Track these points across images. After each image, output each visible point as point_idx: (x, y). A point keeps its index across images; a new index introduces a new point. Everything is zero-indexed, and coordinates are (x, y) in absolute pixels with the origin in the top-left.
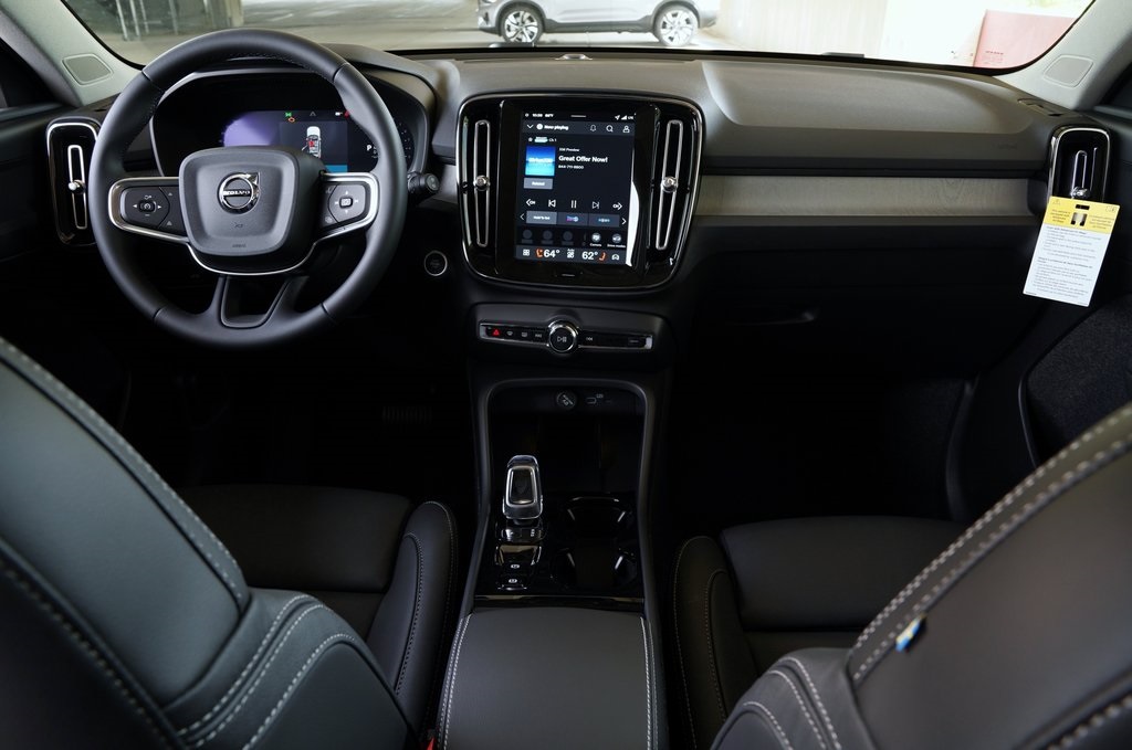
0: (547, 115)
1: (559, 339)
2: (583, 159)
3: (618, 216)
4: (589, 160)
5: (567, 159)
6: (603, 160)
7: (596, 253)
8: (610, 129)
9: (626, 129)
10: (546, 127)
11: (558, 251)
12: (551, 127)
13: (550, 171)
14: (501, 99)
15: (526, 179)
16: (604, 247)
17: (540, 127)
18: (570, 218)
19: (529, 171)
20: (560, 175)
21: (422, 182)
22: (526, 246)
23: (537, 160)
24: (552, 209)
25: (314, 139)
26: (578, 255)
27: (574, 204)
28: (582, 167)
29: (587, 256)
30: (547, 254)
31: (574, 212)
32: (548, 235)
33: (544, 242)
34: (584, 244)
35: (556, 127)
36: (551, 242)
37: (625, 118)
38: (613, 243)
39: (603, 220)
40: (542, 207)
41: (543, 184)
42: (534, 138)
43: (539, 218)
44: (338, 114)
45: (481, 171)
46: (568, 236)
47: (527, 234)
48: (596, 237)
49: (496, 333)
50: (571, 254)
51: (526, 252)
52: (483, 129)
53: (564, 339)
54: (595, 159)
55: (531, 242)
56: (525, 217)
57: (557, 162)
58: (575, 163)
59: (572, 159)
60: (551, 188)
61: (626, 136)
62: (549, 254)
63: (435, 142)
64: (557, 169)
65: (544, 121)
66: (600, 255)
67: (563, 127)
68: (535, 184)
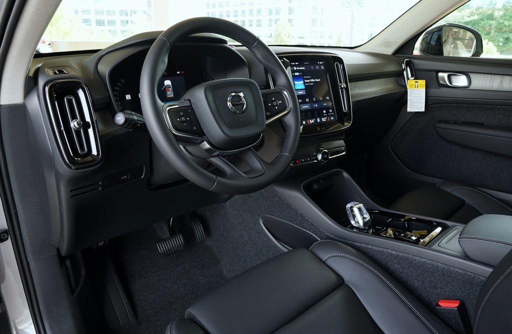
0: (296, 63)
2: (313, 80)
3: (329, 102)
5: (307, 81)
6: (319, 80)
8: (317, 67)
9: (322, 67)
10: (297, 68)
11: (314, 120)
12: (299, 68)
13: (303, 87)
16: (328, 115)
17: (295, 68)
18: (314, 105)
19: (296, 87)
20: (308, 88)
22: (303, 119)
23: (298, 82)
24: (308, 103)
25: (168, 87)
26: (321, 120)
27: (314, 99)
28: (313, 84)
29: (324, 120)
31: (315, 103)
33: (309, 117)
34: (322, 115)
35: (301, 68)
36: (311, 117)
37: (321, 63)
38: (330, 113)
39: (325, 104)
40: (304, 102)
41: (302, 92)
42: (294, 74)
43: (305, 107)
44: (178, 73)
46: (316, 113)
47: (302, 115)
48: (324, 112)
50: (319, 120)
51: (304, 123)
53: (326, 156)
54: (316, 80)
55: (305, 117)
56: (300, 107)
57: (305, 83)
58: (310, 82)
59: (309, 81)
60: (305, 94)
61: (323, 70)
62: (312, 121)
64: (305, 86)
65: (296, 66)
66: (327, 119)
67: (302, 68)
68: (299, 93)
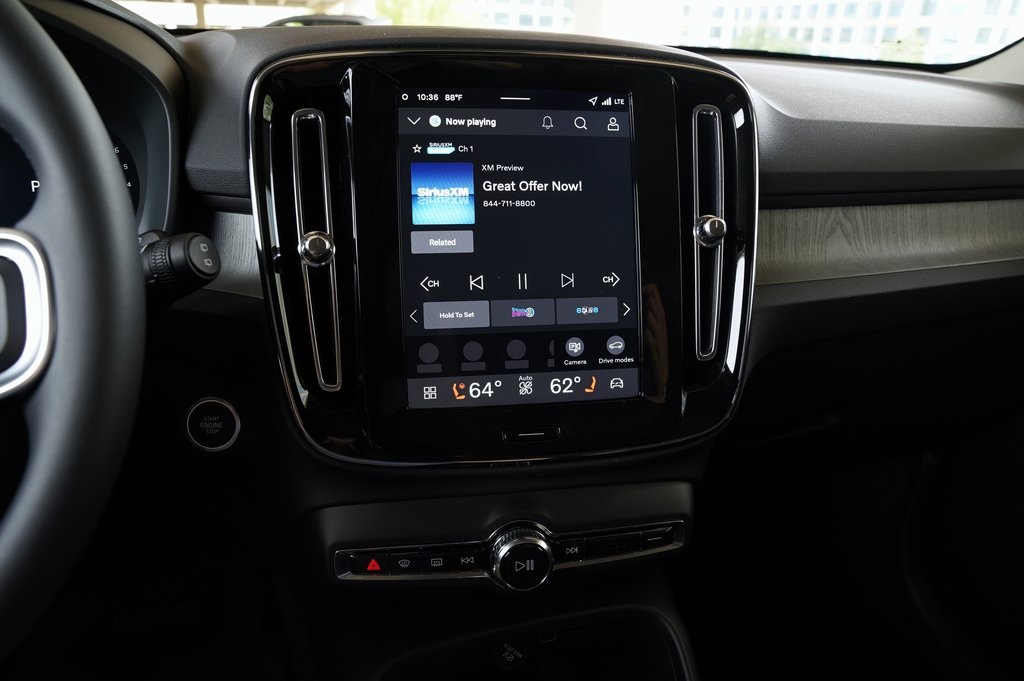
0: (448, 97)
1: (518, 566)
2: (533, 185)
3: (614, 300)
4: (541, 187)
5: (500, 187)
6: (573, 187)
7: (578, 379)
8: (581, 123)
9: (613, 125)
10: (449, 121)
11: (498, 383)
12: (462, 122)
13: (467, 216)
14: (345, 63)
15: (414, 234)
16: (593, 366)
17: (435, 121)
18: (516, 312)
19: (420, 216)
20: (486, 223)
21: (177, 253)
22: (430, 378)
23: (436, 191)
24: (476, 295)
26: (541, 387)
27: (523, 281)
28: (532, 203)
29: (560, 386)
30: (475, 391)
31: (524, 297)
32: (473, 350)
33: (465, 367)
34: (551, 363)
35: (470, 123)
36: (482, 366)
37: (608, 102)
38: (609, 356)
39: (585, 311)
40: (452, 291)
41: (452, 243)
42: (425, 147)
43: (446, 316)
45: (314, 222)
46: (516, 348)
47: (429, 353)
48: (575, 347)
49: (373, 565)
50: (526, 387)
51: (430, 393)
52: (308, 129)
53: (530, 565)
54: (557, 186)
55: (438, 368)
56: (420, 316)
57: (478, 197)
58: (517, 195)
59: (509, 187)
60: (470, 249)
61: (613, 138)
62: (481, 390)
63: (193, 163)
64: (479, 210)
65: (441, 107)
66: (586, 383)
67: (485, 122)
68: (432, 242)
